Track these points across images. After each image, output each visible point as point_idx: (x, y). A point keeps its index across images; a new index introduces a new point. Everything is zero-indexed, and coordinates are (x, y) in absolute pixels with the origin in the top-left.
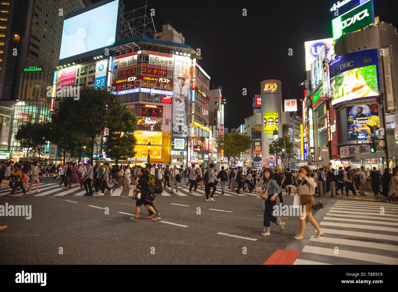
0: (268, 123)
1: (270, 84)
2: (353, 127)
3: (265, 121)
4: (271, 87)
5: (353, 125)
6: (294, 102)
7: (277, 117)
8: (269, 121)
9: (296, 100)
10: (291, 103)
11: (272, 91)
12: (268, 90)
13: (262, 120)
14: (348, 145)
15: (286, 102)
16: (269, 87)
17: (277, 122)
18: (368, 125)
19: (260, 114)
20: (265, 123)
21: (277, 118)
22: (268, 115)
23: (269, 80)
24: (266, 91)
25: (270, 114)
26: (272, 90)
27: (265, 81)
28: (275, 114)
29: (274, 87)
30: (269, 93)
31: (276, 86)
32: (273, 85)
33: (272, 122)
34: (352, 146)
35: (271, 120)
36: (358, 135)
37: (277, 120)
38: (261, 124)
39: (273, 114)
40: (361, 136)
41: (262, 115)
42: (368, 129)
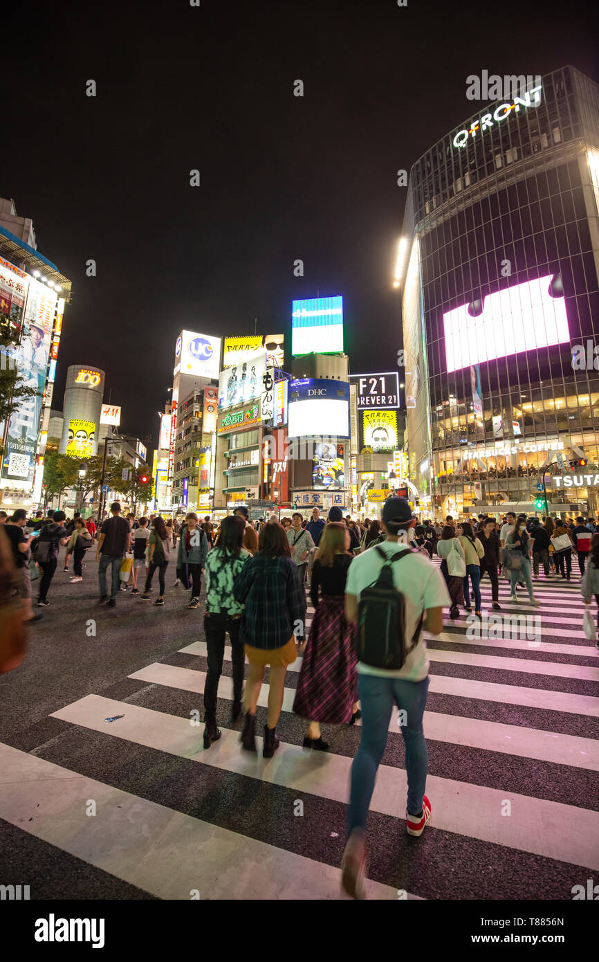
0: (76, 438)
1: (88, 374)
2: (318, 469)
3: (70, 434)
4: (89, 379)
5: (318, 466)
6: (117, 410)
7: (93, 430)
8: (78, 434)
9: (119, 408)
10: (111, 410)
11: (91, 387)
12: (84, 382)
13: (63, 430)
14: (311, 490)
15: (104, 407)
16: (87, 378)
17: (91, 439)
18: (333, 469)
19: (61, 420)
20: (71, 437)
21: (93, 433)
22: (78, 424)
23: (87, 367)
24: (80, 384)
25: (82, 424)
26: (91, 384)
27: (80, 366)
28: (91, 424)
29: (95, 380)
30: (84, 388)
31: (98, 379)
32: (94, 377)
33: (84, 437)
34: (316, 493)
35: (82, 434)
36: (323, 479)
37: (92, 436)
38: (60, 437)
39: (87, 425)
40: (326, 481)
41: (64, 423)
42: (333, 473)
